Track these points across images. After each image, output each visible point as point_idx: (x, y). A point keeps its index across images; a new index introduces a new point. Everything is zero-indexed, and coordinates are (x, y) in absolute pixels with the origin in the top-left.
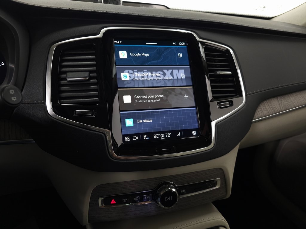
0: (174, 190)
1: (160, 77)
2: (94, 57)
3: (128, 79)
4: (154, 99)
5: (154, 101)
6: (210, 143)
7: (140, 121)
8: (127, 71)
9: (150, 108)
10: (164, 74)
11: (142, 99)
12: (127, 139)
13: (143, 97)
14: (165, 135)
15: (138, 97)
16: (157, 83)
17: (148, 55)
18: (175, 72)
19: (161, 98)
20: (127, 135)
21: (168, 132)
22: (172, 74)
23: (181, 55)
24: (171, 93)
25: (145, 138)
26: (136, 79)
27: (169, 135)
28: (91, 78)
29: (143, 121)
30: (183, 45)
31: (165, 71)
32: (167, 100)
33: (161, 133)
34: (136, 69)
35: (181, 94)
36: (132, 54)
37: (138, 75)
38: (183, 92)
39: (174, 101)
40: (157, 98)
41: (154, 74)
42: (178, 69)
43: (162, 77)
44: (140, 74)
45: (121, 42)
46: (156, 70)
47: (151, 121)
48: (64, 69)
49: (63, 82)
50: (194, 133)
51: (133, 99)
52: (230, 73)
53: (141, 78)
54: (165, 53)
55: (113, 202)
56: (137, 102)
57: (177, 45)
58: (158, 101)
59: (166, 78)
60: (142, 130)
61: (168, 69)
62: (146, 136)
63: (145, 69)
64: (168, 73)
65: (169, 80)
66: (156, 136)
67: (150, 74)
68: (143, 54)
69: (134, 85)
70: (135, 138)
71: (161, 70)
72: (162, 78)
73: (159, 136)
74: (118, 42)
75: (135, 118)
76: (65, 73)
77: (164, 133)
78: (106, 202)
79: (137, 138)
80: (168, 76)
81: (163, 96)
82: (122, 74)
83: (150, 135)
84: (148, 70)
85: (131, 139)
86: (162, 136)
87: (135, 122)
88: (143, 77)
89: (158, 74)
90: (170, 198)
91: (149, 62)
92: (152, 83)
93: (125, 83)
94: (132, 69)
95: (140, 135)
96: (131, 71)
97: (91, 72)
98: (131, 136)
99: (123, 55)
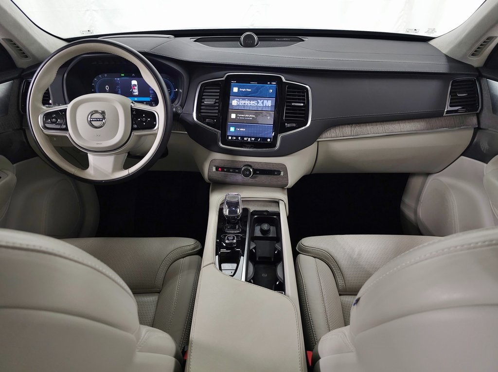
0: (251, 170)
2: (219, 90)
3: (236, 104)
4: (249, 117)
6: (275, 146)
7: (238, 129)
8: (236, 100)
9: (245, 122)
10: (258, 103)
11: (242, 117)
13: (243, 115)
14: (251, 139)
15: (240, 115)
16: (253, 108)
17: (250, 90)
18: (265, 101)
20: (230, 136)
21: (253, 138)
22: (263, 103)
23: (271, 91)
24: (259, 115)
26: (240, 104)
27: (253, 139)
28: (216, 103)
29: (240, 129)
30: (275, 84)
31: (259, 101)
32: (256, 119)
33: (249, 137)
34: (241, 98)
35: (266, 116)
36: (241, 90)
37: (242, 102)
38: (268, 115)
39: (261, 120)
40: (251, 117)
41: (252, 102)
42: (268, 100)
43: (256, 104)
44: (243, 102)
45: (236, 82)
47: (245, 130)
48: (204, 97)
49: (202, 104)
50: (269, 140)
51: (236, 116)
52: (302, 104)
53: (243, 104)
54: (261, 89)
55: (220, 169)
56: (239, 118)
57: (271, 84)
58: (251, 119)
59: (259, 105)
60: (239, 134)
61: (261, 100)
62: (240, 138)
63: (247, 99)
64: (260, 102)
65: (260, 106)
66: (245, 139)
67: (249, 102)
68: (247, 90)
69: (238, 108)
71: (257, 100)
74: (234, 82)
75: (236, 127)
76: (204, 99)
77: (251, 137)
78: (217, 169)
79: (235, 138)
80: (260, 104)
81: (254, 116)
82: (233, 101)
83: (242, 137)
84: (249, 100)
85: (232, 138)
86: (249, 139)
87: (235, 129)
88: (245, 104)
89: (254, 102)
90: (248, 173)
91: (250, 95)
92: (249, 108)
93: (234, 106)
94: (239, 99)
95: (237, 137)
96: (238, 100)
97: (216, 99)
98: (232, 136)
99: (235, 90)
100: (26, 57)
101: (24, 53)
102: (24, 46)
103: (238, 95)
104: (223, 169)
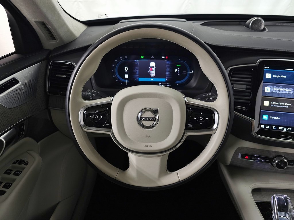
1: (291, 92)
2: (251, 76)
3: (269, 91)
4: (284, 105)
5: (284, 107)
7: (272, 118)
8: (269, 86)
9: (280, 110)
11: (276, 105)
12: (263, 126)
13: (277, 103)
14: (287, 129)
15: (274, 103)
16: (288, 96)
17: (285, 77)
19: (289, 106)
20: (263, 124)
21: (289, 127)
25: (273, 128)
26: (274, 92)
27: (290, 129)
28: (247, 89)
29: (274, 118)
32: (293, 107)
33: (284, 127)
34: (275, 85)
36: (274, 76)
37: (276, 90)
40: (286, 105)
41: (287, 90)
44: (277, 89)
45: (268, 68)
46: (289, 88)
47: (279, 118)
48: (232, 82)
51: (270, 104)
53: (277, 92)
55: (247, 157)
56: (272, 106)
58: (286, 107)
60: (273, 123)
62: (274, 127)
63: (281, 86)
66: (280, 128)
67: (284, 89)
68: (282, 76)
69: (272, 96)
70: (267, 127)
71: (293, 87)
72: (292, 93)
73: (283, 129)
74: (267, 68)
75: (269, 115)
76: (233, 84)
77: (287, 127)
78: (243, 156)
79: (268, 127)
81: (290, 104)
83: (277, 127)
84: (284, 87)
85: (265, 126)
86: (285, 129)
87: (269, 117)
88: (279, 91)
89: (290, 90)
90: (282, 165)
91: (285, 82)
92: (285, 95)
93: (266, 93)
94: (273, 85)
95: (271, 126)
96: (272, 87)
97: (247, 85)
98: (265, 125)
99: (268, 76)
100: (54, 39)
101: (52, 35)
102: (55, 29)
103: (272, 82)
104: (251, 157)
